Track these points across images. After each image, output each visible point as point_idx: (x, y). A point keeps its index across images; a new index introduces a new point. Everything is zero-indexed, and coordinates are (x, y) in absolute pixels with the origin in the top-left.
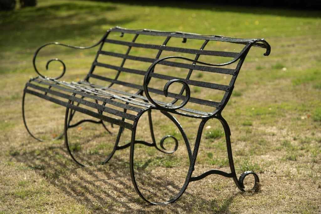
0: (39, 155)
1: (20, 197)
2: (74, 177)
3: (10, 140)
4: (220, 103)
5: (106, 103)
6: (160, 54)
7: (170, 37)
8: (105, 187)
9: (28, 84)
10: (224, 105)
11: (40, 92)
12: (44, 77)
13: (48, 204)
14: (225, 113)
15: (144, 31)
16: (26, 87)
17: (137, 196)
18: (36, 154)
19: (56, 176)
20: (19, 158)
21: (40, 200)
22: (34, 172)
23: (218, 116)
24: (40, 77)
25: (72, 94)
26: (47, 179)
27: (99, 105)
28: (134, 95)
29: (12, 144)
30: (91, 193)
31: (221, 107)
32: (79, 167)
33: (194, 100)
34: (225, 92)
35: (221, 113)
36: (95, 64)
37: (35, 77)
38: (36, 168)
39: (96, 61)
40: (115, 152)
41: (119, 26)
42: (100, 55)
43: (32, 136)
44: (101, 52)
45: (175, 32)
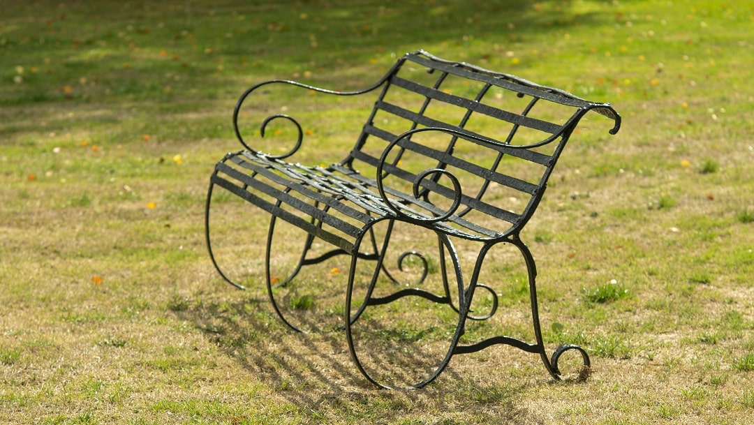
0: (224, 311)
1: (161, 368)
2: (273, 347)
3: (178, 283)
4: (521, 216)
5: (329, 207)
6: (468, 118)
7: (491, 85)
8: (320, 363)
9: (220, 167)
10: (525, 219)
11: (235, 182)
12: (254, 153)
13: (204, 380)
14: (526, 234)
15: (461, 66)
16: (216, 172)
17: (361, 377)
18: (220, 310)
19: (239, 344)
20: (185, 314)
21: (192, 373)
22: (201, 336)
23: (514, 237)
24: (246, 151)
25: (285, 187)
26: (220, 346)
27: (318, 210)
28: (407, 199)
29: (180, 292)
30: (289, 369)
31: (522, 221)
32: (290, 334)
33: (491, 210)
34: (530, 196)
35: (519, 233)
36: (366, 131)
37: (235, 152)
38: (208, 331)
39: (371, 123)
40: (364, 308)
41: (425, 51)
42: (380, 112)
43: (225, 278)
44: (381, 105)
45: (502, 75)
